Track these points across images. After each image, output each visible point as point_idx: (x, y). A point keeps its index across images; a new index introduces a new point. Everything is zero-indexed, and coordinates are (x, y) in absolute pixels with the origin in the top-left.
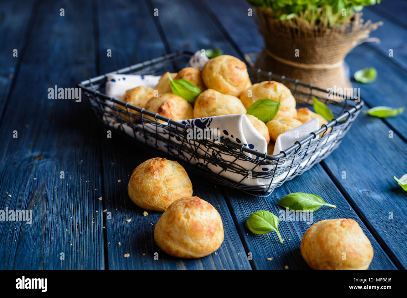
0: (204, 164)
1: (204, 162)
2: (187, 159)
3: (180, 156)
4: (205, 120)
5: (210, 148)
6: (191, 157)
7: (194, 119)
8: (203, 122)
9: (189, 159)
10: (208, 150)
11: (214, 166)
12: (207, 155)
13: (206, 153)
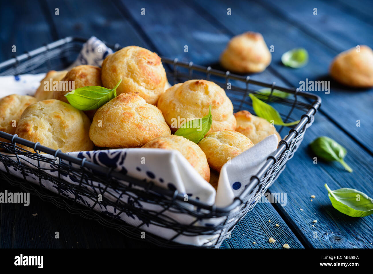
0: (115, 214)
1: (115, 212)
2: (89, 205)
3: (77, 200)
4: (114, 155)
5: (124, 193)
6: (94, 203)
7: (96, 152)
8: (111, 157)
9: (92, 206)
10: (121, 196)
11: (130, 218)
12: (120, 202)
13: (118, 199)
